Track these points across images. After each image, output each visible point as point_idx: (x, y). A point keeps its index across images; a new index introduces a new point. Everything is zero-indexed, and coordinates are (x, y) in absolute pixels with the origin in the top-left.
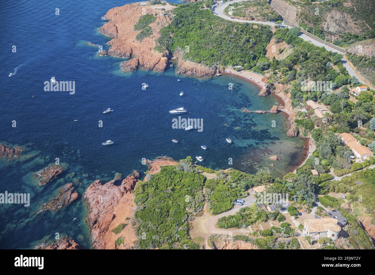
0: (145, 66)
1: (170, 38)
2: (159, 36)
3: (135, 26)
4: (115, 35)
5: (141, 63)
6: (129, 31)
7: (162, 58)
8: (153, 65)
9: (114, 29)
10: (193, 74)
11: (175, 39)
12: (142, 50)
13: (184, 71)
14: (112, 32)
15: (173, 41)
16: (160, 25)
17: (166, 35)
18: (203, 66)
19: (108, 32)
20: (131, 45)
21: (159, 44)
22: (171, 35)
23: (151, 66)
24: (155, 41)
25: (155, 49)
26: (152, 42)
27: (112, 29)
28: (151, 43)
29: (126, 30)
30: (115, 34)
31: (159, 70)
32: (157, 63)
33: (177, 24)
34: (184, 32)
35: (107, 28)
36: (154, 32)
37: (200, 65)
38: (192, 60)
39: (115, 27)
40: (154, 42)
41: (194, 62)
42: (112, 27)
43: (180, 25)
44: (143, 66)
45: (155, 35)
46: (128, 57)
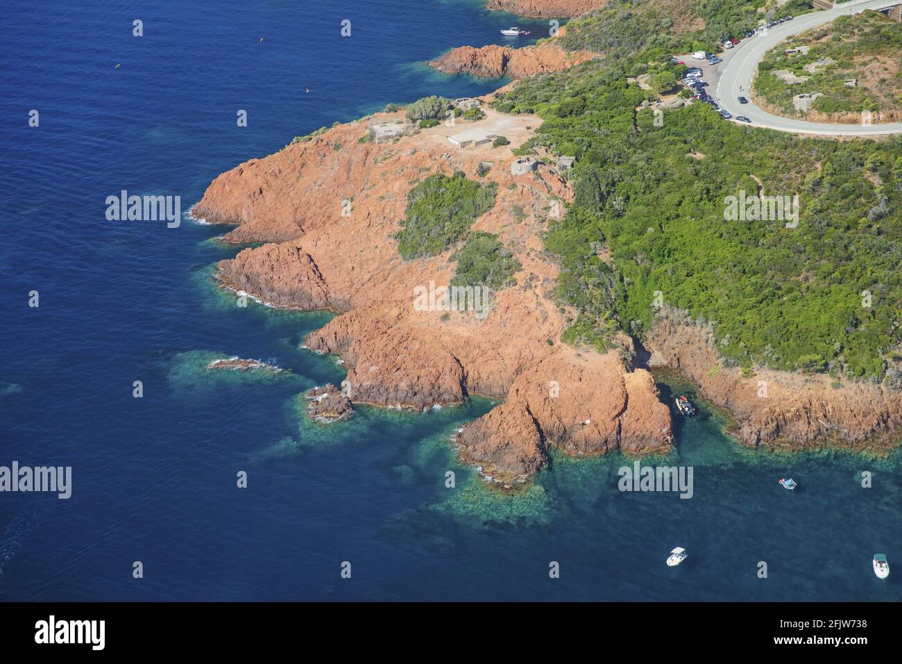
0: (578, 435)
1: (605, 269)
2: (554, 270)
3: (399, 236)
4: (314, 294)
5: (547, 421)
6: (376, 265)
7: (626, 375)
8: (612, 425)
9: (299, 267)
10: (819, 432)
11: (627, 267)
12: (509, 351)
13: (772, 426)
14: (296, 285)
15: (622, 280)
16: (531, 219)
17: (582, 258)
18: (844, 381)
19: (278, 285)
20: (446, 339)
21: (575, 313)
22: (605, 257)
23: (601, 427)
24: (548, 296)
25: (568, 336)
26: (539, 304)
27: (294, 272)
28: (537, 313)
29: (361, 264)
30: (316, 288)
31: (653, 443)
32: (625, 408)
33: (603, 198)
34: (650, 230)
35: (267, 269)
36: (521, 257)
37: (827, 379)
38: (779, 365)
39: (305, 259)
40: (550, 306)
41: (793, 369)
42: (289, 259)
43: (617, 202)
44: (564, 436)
45: (535, 272)
46: (456, 399)
